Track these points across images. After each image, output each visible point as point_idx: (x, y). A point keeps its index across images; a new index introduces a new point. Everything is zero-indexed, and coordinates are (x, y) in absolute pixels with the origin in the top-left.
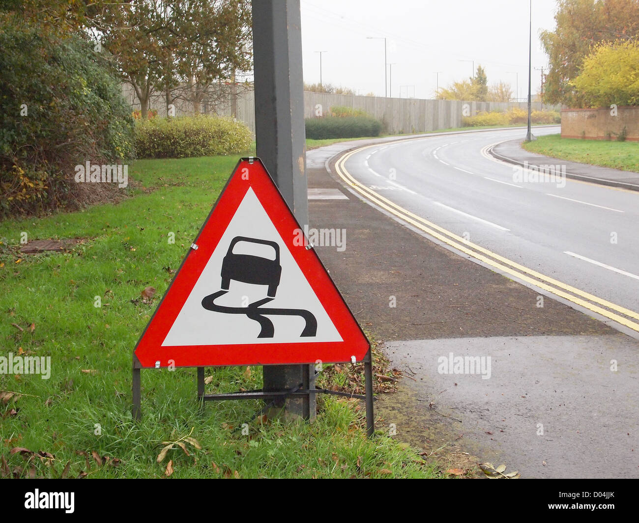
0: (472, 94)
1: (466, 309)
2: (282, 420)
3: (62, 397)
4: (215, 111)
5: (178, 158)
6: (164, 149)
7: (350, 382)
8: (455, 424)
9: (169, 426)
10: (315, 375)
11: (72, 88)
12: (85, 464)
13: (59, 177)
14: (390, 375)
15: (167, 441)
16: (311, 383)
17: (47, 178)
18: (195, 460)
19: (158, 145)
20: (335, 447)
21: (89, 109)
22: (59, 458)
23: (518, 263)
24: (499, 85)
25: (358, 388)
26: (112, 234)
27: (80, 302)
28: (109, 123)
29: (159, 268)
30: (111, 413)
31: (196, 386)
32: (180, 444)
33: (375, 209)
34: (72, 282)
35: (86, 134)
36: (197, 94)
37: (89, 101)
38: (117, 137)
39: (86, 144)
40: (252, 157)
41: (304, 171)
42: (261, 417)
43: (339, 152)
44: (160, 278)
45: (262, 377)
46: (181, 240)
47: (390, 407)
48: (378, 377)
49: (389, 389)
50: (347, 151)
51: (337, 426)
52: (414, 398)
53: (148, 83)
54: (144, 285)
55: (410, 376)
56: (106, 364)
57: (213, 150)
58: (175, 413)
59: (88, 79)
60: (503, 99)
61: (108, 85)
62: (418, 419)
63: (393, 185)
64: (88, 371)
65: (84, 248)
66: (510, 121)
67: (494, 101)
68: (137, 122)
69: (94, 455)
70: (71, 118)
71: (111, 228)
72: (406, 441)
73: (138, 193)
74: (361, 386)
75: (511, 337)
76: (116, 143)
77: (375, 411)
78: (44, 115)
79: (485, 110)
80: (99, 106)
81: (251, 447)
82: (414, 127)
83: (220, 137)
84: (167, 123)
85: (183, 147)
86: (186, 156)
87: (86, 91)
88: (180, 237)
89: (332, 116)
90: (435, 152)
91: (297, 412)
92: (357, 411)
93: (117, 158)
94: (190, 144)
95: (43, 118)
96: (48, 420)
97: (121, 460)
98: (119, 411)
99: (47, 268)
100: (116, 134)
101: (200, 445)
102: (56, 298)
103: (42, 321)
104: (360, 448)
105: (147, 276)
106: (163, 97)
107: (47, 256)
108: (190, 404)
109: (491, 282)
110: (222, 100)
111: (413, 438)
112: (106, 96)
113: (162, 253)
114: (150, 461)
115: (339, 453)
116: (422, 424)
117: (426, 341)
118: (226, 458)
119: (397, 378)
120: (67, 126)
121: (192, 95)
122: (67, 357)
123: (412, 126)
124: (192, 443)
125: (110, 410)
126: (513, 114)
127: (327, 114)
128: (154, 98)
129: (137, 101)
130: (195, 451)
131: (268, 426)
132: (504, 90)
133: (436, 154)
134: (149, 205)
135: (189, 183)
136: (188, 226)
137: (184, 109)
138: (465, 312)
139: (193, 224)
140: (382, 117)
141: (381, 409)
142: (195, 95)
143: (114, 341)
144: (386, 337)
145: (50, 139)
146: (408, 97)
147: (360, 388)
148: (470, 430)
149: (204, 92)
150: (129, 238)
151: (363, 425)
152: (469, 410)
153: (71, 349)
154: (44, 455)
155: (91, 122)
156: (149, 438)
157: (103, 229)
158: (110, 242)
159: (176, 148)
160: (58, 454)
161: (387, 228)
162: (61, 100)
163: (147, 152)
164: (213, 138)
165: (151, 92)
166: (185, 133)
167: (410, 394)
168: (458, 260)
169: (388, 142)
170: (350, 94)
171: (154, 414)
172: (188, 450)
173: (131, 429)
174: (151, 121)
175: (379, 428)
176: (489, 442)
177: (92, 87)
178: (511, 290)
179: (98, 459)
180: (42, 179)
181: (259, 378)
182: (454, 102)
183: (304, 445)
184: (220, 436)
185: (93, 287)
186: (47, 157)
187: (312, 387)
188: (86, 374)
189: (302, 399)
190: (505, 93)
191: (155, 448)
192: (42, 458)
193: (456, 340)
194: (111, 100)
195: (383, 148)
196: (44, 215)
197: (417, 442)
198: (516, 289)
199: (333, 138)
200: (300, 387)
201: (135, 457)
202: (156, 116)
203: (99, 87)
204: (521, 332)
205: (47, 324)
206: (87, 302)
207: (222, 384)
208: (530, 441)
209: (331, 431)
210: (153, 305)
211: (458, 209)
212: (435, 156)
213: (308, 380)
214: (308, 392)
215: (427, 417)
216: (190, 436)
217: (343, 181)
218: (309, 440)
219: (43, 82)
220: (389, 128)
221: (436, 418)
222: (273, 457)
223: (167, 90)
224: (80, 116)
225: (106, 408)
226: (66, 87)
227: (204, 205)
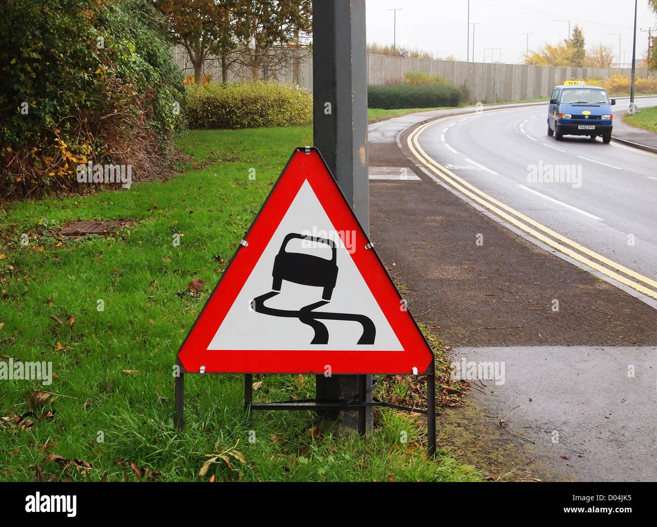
0: (567, 59)
1: (547, 312)
2: (334, 435)
3: (100, 399)
4: (275, 78)
5: (233, 129)
6: (218, 119)
7: (413, 393)
8: (527, 446)
9: (213, 436)
10: (372, 386)
11: (119, 54)
12: (123, 475)
13: (103, 151)
14: (457, 386)
15: (210, 453)
16: (368, 395)
17: (91, 153)
18: (240, 476)
19: (212, 114)
20: (391, 467)
21: (137, 77)
22: (96, 467)
23: (610, 258)
24: (599, 49)
25: (420, 401)
26: (159, 217)
27: (122, 294)
28: (159, 92)
29: (209, 256)
30: (152, 420)
31: (244, 392)
32: (224, 458)
33: (449, 192)
34: (115, 271)
35: (133, 104)
36: (256, 58)
37: (137, 68)
38: (167, 107)
39: (134, 116)
40: (309, 147)
41: (365, 163)
42: (312, 430)
43: (413, 124)
44: (209, 268)
45: (315, 385)
46: (234, 224)
47: (456, 423)
48: (444, 389)
49: (455, 402)
50: (421, 123)
51: (396, 443)
52: (482, 414)
53: (202, 45)
54: (192, 275)
55: (479, 389)
56: (148, 364)
57: (272, 121)
58: (220, 423)
59: (137, 44)
60: (603, 64)
61: (158, 50)
62: (485, 438)
63: (472, 165)
64: (130, 371)
65: (129, 232)
66: (610, 89)
67: (592, 67)
68: (189, 89)
69: (133, 466)
70: (117, 87)
71: (159, 209)
72: (471, 463)
73: (188, 169)
74: (424, 398)
75: (597, 347)
76: (166, 114)
77: (438, 427)
78: (89, 83)
79: (581, 77)
80: (148, 73)
81: (301, 463)
82: (499, 96)
83: (280, 106)
84: (222, 90)
85: (239, 117)
86: (243, 126)
87: (135, 57)
88: (232, 222)
89: (405, 82)
90: (521, 126)
91: (352, 425)
92: (418, 427)
93: (166, 130)
94: (247, 114)
95: (88, 87)
96: (85, 425)
97: (161, 472)
98: (160, 418)
99: (89, 253)
100: (166, 103)
101: (245, 460)
102: (98, 288)
103: (82, 313)
104: (419, 469)
105: (195, 265)
106: (219, 61)
107: (89, 239)
108: (236, 413)
109: (577, 281)
110: (284, 64)
111: (479, 459)
112: (156, 62)
113: (212, 240)
114: (192, 475)
115: (396, 475)
116: (490, 444)
117: (499, 348)
118: (272, 474)
119: (465, 390)
120: (114, 96)
121: (251, 58)
122: (108, 355)
123: (496, 95)
124: (236, 457)
125: (151, 416)
126: (614, 82)
127: (401, 80)
128: (209, 61)
129: (190, 65)
130: (239, 465)
131: (319, 440)
132: (604, 54)
133: (523, 128)
134: (201, 183)
135: (244, 158)
136: (241, 209)
137: (241, 74)
138: (545, 315)
139: (247, 206)
140: (463, 84)
141: (446, 425)
142: (254, 58)
143: (158, 339)
144: (454, 343)
145: (95, 109)
146: (494, 62)
147: (423, 400)
148: (544, 454)
149: (264, 56)
150: (177, 222)
151: (424, 443)
152: (544, 430)
153: (112, 346)
154: (80, 463)
155: (139, 91)
156: (191, 450)
157: (149, 210)
158: (156, 225)
159: (232, 117)
160: (95, 463)
161: (463, 214)
162: (107, 68)
163: (200, 122)
164: (273, 107)
165: (206, 55)
166: (242, 101)
167: (478, 409)
168: (541, 255)
169: (469, 113)
170: (427, 58)
171: (197, 423)
172: (232, 464)
173: (173, 439)
174: (205, 88)
175: (442, 446)
176: (564, 468)
177: (141, 53)
178: (600, 291)
179: (137, 471)
180: (86, 154)
181: (313, 385)
182: (546, 67)
183: (358, 463)
184: (268, 449)
185: (137, 277)
186: (91, 129)
187: (369, 398)
188: (127, 374)
189: (358, 411)
190: (605, 59)
191: (197, 461)
192: (79, 467)
193: (534, 348)
194: (160, 67)
195: (463, 119)
196: (87, 193)
197: (484, 465)
198: (606, 291)
199: (407, 108)
200: (356, 399)
201: (175, 470)
202: (211, 82)
203: (148, 53)
204: (608, 341)
205: (87, 317)
206: (130, 294)
207: (272, 390)
208: (611, 469)
209: (388, 449)
210: (200, 299)
211: (544, 194)
212: (522, 130)
213: (364, 391)
214: (364, 404)
215: (497, 436)
216: (235, 449)
217: (415, 158)
218: (364, 458)
219: (88, 47)
220: (470, 97)
221: (506, 438)
222: (323, 475)
223: (222, 54)
224: (127, 85)
225: (147, 414)
226: (113, 53)
227: (260, 184)
